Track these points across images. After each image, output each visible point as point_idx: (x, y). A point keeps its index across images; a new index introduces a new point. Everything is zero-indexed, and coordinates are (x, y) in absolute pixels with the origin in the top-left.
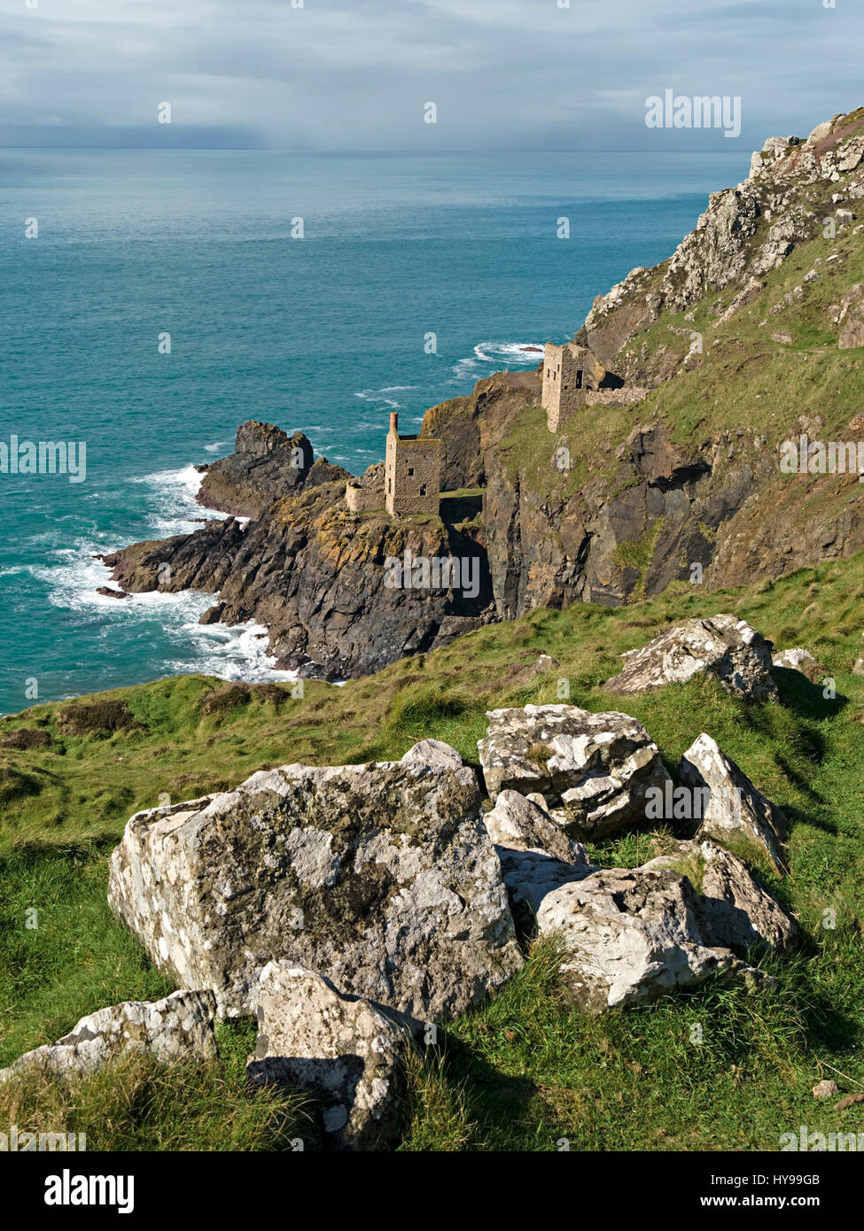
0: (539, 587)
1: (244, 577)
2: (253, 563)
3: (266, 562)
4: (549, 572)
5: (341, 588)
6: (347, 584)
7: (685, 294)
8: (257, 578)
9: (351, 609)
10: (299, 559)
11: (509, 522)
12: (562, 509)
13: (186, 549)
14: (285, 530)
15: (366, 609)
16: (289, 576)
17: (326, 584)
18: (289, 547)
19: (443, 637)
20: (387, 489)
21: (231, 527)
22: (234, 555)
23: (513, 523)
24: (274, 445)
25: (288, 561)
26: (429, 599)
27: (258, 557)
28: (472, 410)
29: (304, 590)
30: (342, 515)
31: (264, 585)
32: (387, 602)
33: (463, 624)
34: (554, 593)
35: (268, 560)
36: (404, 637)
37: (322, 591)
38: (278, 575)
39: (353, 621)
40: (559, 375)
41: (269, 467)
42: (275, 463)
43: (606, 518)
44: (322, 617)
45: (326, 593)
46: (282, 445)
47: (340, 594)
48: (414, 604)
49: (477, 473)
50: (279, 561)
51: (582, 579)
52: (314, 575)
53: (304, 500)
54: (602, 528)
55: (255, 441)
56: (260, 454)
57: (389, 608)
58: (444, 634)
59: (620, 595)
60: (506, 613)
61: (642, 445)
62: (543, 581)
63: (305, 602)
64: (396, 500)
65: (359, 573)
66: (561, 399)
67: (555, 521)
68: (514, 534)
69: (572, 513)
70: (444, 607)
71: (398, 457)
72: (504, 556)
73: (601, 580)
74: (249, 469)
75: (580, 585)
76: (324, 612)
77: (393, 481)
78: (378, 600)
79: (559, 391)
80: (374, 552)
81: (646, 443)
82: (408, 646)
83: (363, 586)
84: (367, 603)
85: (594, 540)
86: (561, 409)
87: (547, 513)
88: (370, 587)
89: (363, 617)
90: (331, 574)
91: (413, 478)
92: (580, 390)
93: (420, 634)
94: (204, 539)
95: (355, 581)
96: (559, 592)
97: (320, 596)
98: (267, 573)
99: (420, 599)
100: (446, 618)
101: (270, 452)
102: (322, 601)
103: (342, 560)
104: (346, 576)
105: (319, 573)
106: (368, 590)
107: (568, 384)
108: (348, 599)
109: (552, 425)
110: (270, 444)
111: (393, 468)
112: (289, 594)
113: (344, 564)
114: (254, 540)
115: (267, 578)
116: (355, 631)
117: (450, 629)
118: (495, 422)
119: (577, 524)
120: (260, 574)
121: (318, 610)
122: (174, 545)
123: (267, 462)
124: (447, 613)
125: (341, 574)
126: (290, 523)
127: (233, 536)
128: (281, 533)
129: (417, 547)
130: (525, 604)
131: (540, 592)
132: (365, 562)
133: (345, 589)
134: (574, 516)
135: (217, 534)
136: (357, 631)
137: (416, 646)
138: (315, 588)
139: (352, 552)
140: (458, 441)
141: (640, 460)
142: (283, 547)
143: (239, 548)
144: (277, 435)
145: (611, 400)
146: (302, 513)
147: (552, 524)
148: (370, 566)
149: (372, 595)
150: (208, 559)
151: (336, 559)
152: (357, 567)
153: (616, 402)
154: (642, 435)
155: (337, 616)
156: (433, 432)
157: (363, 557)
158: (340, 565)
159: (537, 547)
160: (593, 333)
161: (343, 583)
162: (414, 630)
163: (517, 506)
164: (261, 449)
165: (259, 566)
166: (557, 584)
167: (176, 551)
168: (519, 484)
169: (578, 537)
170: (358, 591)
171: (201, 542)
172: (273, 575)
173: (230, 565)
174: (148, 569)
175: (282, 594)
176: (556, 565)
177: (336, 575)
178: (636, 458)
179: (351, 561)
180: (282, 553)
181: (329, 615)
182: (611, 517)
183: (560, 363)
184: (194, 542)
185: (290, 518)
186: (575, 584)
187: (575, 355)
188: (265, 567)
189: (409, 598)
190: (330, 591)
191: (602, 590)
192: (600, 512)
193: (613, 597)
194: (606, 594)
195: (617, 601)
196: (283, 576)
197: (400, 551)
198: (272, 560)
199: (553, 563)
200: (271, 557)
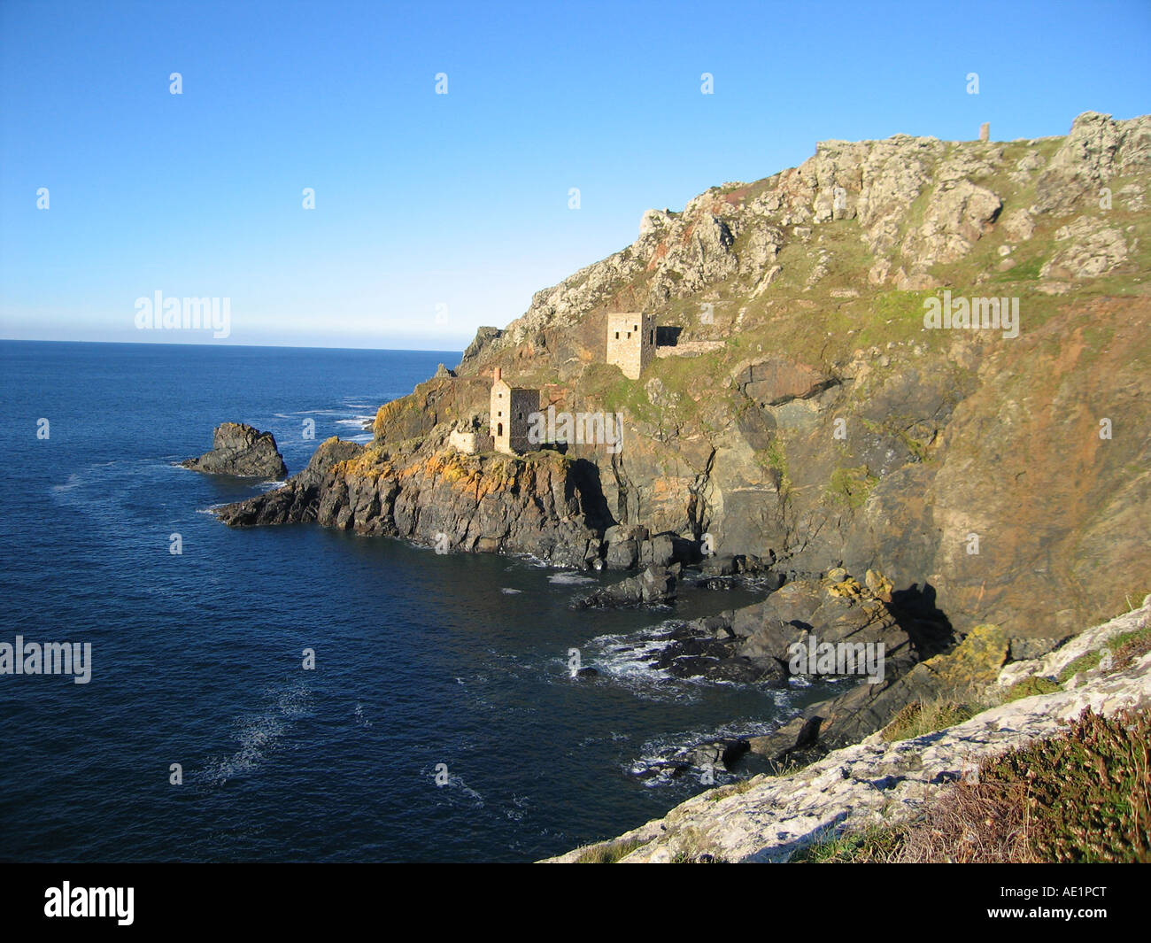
0: (671, 497)
4: (680, 484)
5: (484, 517)
6: (490, 512)
7: (689, 285)
9: (499, 534)
12: (678, 434)
14: (376, 481)
15: (512, 533)
17: (468, 515)
20: (494, 433)
24: (253, 441)
33: (634, 530)
34: (690, 500)
37: (465, 521)
38: (382, 520)
40: (637, 337)
43: (736, 433)
46: (259, 441)
47: (484, 522)
51: (710, 486)
54: (734, 442)
55: (234, 439)
59: (773, 490)
61: (751, 375)
62: (675, 491)
64: (510, 441)
66: (641, 352)
67: (673, 443)
69: (694, 433)
71: (512, 402)
72: (611, 479)
73: (749, 481)
74: (233, 461)
75: (709, 490)
77: (506, 425)
78: (523, 524)
79: (638, 345)
80: (512, 481)
81: (757, 373)
83: (506, 513)
84: (512, 527)
85: (724, 453)
86: (642, 360)
87: (661, 438)
88: (512, 513)
90: (472, 505)
91: (522, 422)
92: (652, 346)
95: (497, 509)
96: (693, 499)
97: (463, 525)
101: (249, 447)
102: (467, 530)
103: (480, 493)
104: (487, 506)
105: (457, 507)
106: (512, 517)
107: (645, 341)
108: (493, 525)
109: (631, 374)
110: (250, 440)
111: (507, 413)
113: (484, 495)
117: (625, 535)
119: (702, 442)
121: (464, 538)
123: (249, 454)
125: (482, 505)
129: (546, 476)
132: (504, 492)
133: (489, 517)
134: (695, 437)
137: (597, 553)
139: (489, 486)
141: (745, 389)
142: (377, 496)
145: (686, 351)
147: (670, 446)
148: (508, 495)
149: (516, 520)
151: (475, 492)
152: (497, 497)
153: (692, 352)
154: (751, 367)
155: (484, 542)
157: (502, 488)
158: (479, 498)
161: (486, 513)
162: (589, 541)
164: (241, 444)
166: (691, 492)
169: (704, 452)
170: (502, 518)
176: (685, 477)
177: (477, 506)
178: (742, 387)
179: (490, 492)
181: (476, 542)
182: (742, 431)
183: (638, 324)
186: (705, 490)
190: (472, 521)
191: (751, 489)
192: (728, 429)
193: (767, 492)
194: (758, 492)
195: (771, 495)
196: (386, 520)
197: (533, 480)
198: (368, 509)
199: (681, 475)
200: (367, 506)
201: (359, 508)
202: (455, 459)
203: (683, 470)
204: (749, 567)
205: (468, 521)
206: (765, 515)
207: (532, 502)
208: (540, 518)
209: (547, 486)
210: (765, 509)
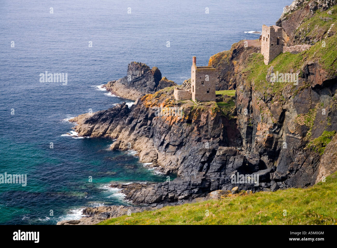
0: (261, 134)
1: (130, 129)
2: (134, 123)
3: (139, 123)
4: (266, 127)
5: (172, 134)
6: (175, 132)
8: (135, 129)
9: (177, 143)
10: (154, 121)
11: (247, 105)
12: (271, 99)
13: (104, 117)
14: (148, 109)
15: (184, 144)
16: (149, 129)
17: (166, 132)
18: (149, 116)
19: (218, 156)
20: (192, 90)
21: (124, 107)
22: (125, 119)
23: (249, 105)
24: (144, 72)
25: (149, 122)
26: (212, 139)
27: (136, 120)
28: (230, 56)
29: (156, 135)
30: (172, 102)
31: (138, 133)
32: (193, 140)
33: (227, 150)
34: (269, 137)
35: (140, 121)
36: (200, 156)
37: (164, 135)
38: (145, 128)
39: (178, 149)
40: (269, 39)
41: (142, 81)
42: (144, 80)
43: (292, 103)
44: (164, 147)
45: (165, 136)
46: (147, 72)
47: (172, 136)
48: (205, 141)
49: (233, 84)
50: (145, 122)
51: (281, 131)
52: (160, 128)
53: (156, 95)
54: (290, 107)
55: (136, 70)
56: (138, 76)
57: (194, 143)
58: (219, 154)
59: (300, 138)
60: (247, 145)
61: (308, 70)
62: (263, 131)
63: (157, 140)
64: (196, 95)
65: (180, 127)
66: (270, 50)
67: (269, 104)
68: (250, 110)
69: (276, 100)
70: (218, 142)
71: (197, 76)
72: (245, 119)
73: (290, 131)
74: (134, 82)
75: (281, 133)
76: (165, 145)
77: (195, 87)
78: (189, 140)
79: (269, 46)
80: (187, 118)
81: (310, 69)
82: (202, 160)
83: (182, 133)
84: (184, 141)
85: (287, 113)
86: (270, 54)
87: (264, 100)
88: (185, 134)
89: (183, 147)
90: (168, 128)
91: (204, 85)
92: (279, 46)
93: (208, 154)
94: (112, 112)
95: (178, 131)
96: (271, 136)
97: (163, 137)
98: (140, 127)
99: (208, 139)
100: (219, 148)
101: (142, 75)
102: (164, 139)
103: (172, 122)
104: (174, 128)
105: (162, 128)
106: (184, 135)
107: (273, 43)
108: (175, 139)
109: (266, 61)
110: (143, 72)
111: (195, 81)
112: (150, 137)
113: (174, 123)
114: (134, 113)
115: (140, 129)
116: (179, 152)
117: (221, 152)
118: (240, 61)
119: (278, 105)
120: (137, 127)
121: (162, 144)
122: (98, 115)
123: (141, 79)
124: (220, 145)
125: (172, 128)
126: (149, 105)
127: (125, 111)
128: (146, 110)
129: (206, 116)
130: (255, 141)
131: (262, 136)
132: (183, 122)
133: (174, 134)
134: (277, 102)
135: (118, 110)
136: (180, 153)
137: (206, 160)
138: (161, 134)
140: (225, 70)
141: (307, 77)
142: (147, 116)
143: (127, 116)
144: (145, 68)
145: (293, 50)
146: (154, 101)
147: (267, 106)
148: (185, 124)
149: (186, 137)
150: (114, 121)
151: (170, 121)
152: (179, 124)
153: (296, 51)
154: (308, 65)
155: (170, 147)
156: (213, 66)
158: (171, 124)
159: (260, 116)
160: (284, 21)
161: (173, 132)
162: (205, 153)
163: (251, 97)
164: (138, 73)
165: (136, 124)
166: (270, 132)
167: (99, 118)
168: (251, 88)
169: (279, 111)
170: (180, 135)
171: (110, 114)
172: (143, 128)
173: (124, 124)
174: (87, 125)
175: (146, 137)
177: (170, 129)
178: (305, 76)
179: (176, 122)
180: (146, 119)
181: (167, 146)
182: (294, 102)
183: (269, 34)
184: (108, 113)
185: (149, 103)
186: (279, 132)
187: (276, 30)
188: (139, 125)
189: (202, 138)
190: (167, 135)
191: (291, 135)
192: (289, 100)
193: (297, 138)
194: (293, 137)
195: (298, 140)
196: (147, 129)
197: (199, 117)
198: (142, 122)
199: (268, 123)
200: (142, 120)
201: (138, 121)
202: (168, 103)
203: (269, 120)
204: (274, 178)
205: (165, 135)
206: (295, 150)
207: (196, 129)
208: (198, 137)
209: (205, 121)
210: (295, 148)
